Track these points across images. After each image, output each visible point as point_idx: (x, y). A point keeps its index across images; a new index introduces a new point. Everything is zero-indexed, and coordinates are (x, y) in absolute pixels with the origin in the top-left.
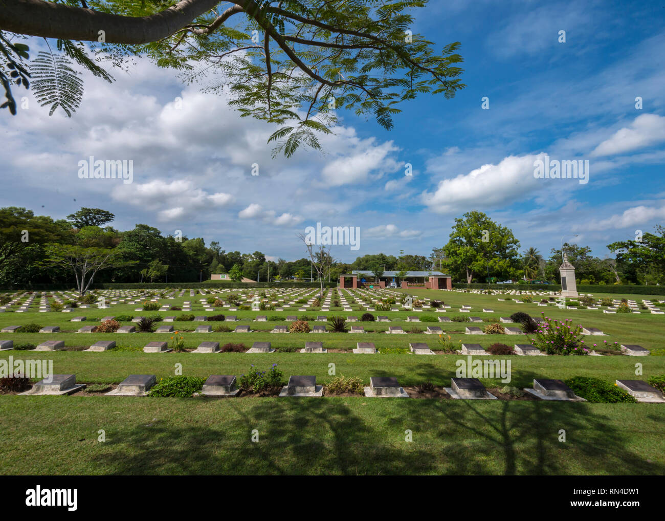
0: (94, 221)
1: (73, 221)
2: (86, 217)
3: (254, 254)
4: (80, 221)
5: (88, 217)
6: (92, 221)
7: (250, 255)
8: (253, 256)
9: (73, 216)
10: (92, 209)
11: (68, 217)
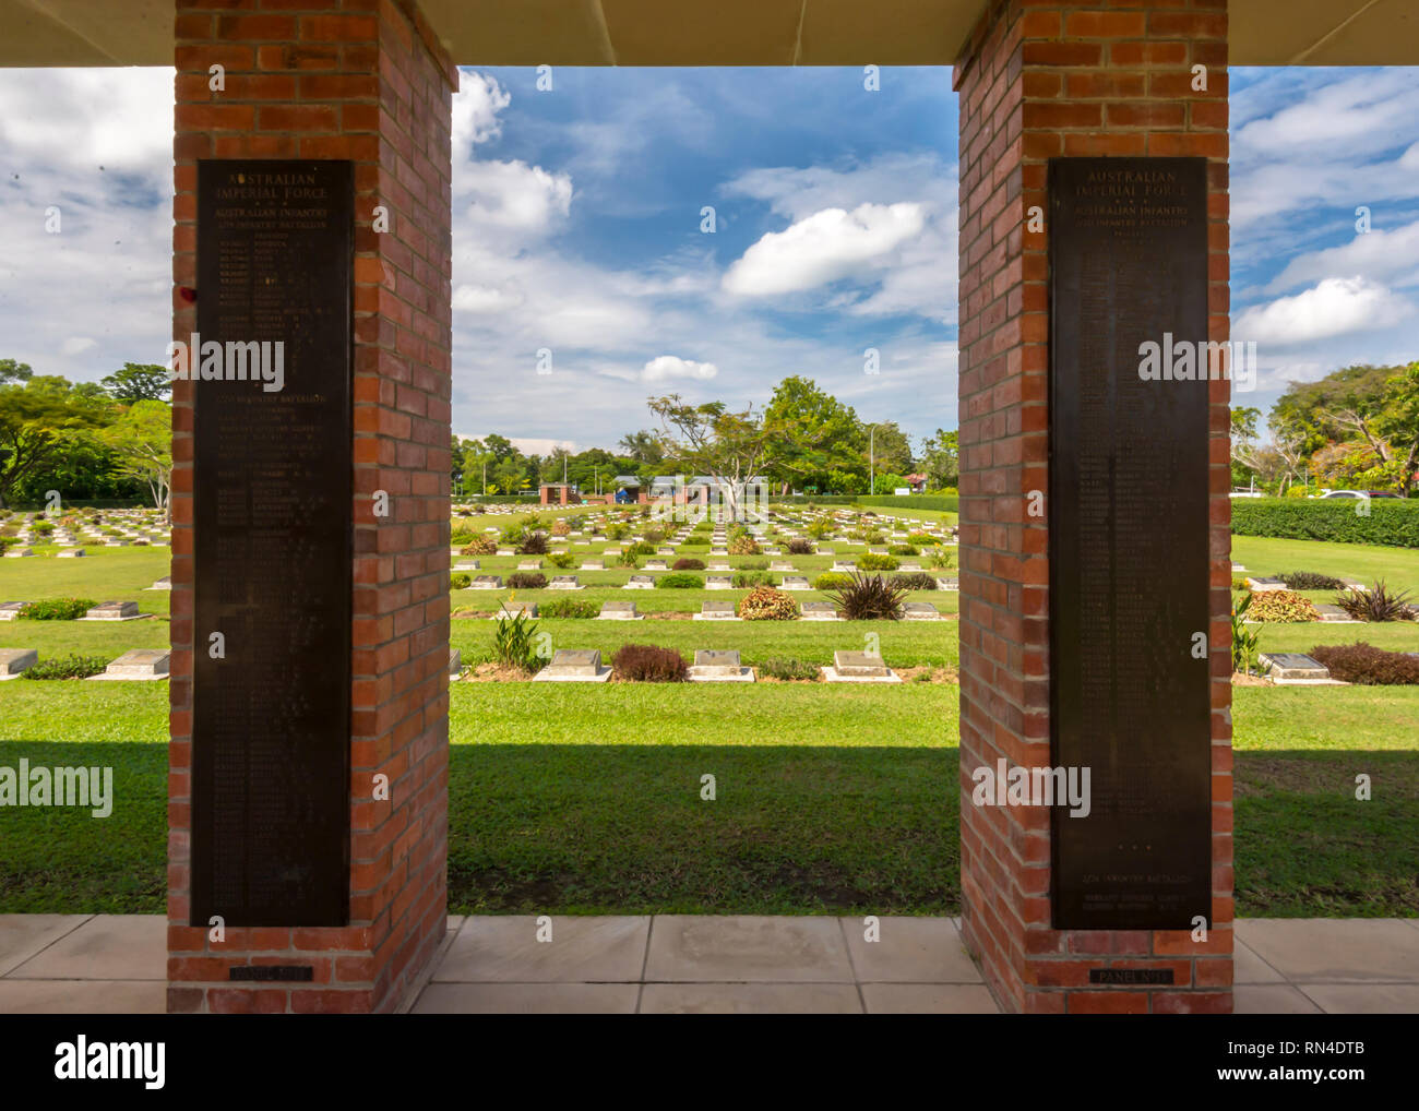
0: (151, 388)
1: (112, 388)
2: (134, 381)
3: (486, 440)
4: (126, 388)
5: (138, 381)
6: (147, 388)
7: (477, 442)
8: (485, 445)
9: (111, 379)
10: (145, 367)
11: (104, 381)
